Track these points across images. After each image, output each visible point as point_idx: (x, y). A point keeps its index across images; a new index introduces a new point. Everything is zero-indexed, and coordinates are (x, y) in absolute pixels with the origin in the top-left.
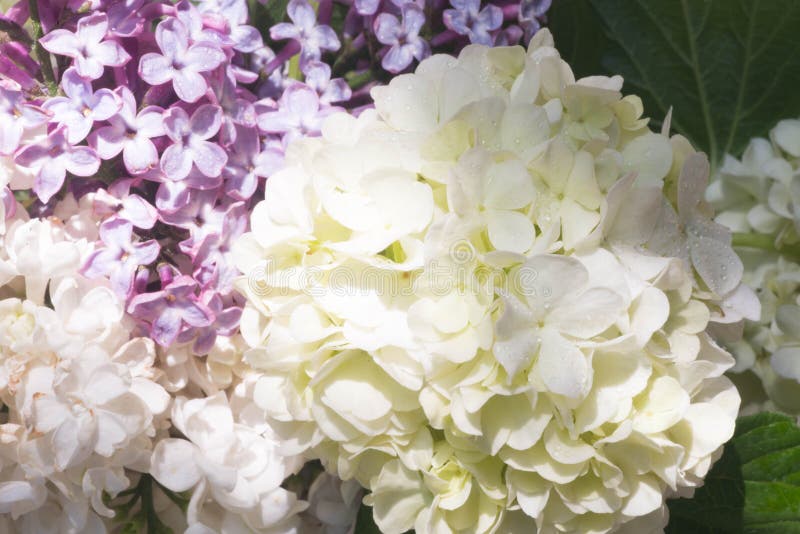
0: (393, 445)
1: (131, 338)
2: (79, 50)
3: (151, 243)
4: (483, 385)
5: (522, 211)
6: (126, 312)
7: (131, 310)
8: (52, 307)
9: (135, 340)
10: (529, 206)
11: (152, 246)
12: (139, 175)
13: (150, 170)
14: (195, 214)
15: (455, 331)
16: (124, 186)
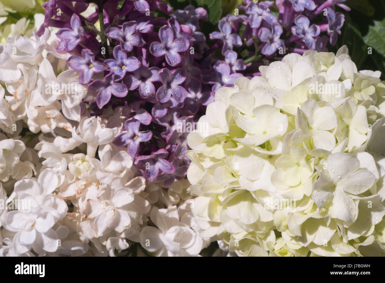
0: (257, 237)
1: (135, 177)
2: (122, 37)
3: (148, 132)
4: (305, 212)
5: (330, 131)
6: (134, 164)
7: (136, 163)
8: (99, 159)
9: (137, 178)
10: (334, 129)
11: (148, 133)
12: (145, 99)
13: (151, 97)
14: (169, 120)
15: (293, 186)
16: (137, 104)
